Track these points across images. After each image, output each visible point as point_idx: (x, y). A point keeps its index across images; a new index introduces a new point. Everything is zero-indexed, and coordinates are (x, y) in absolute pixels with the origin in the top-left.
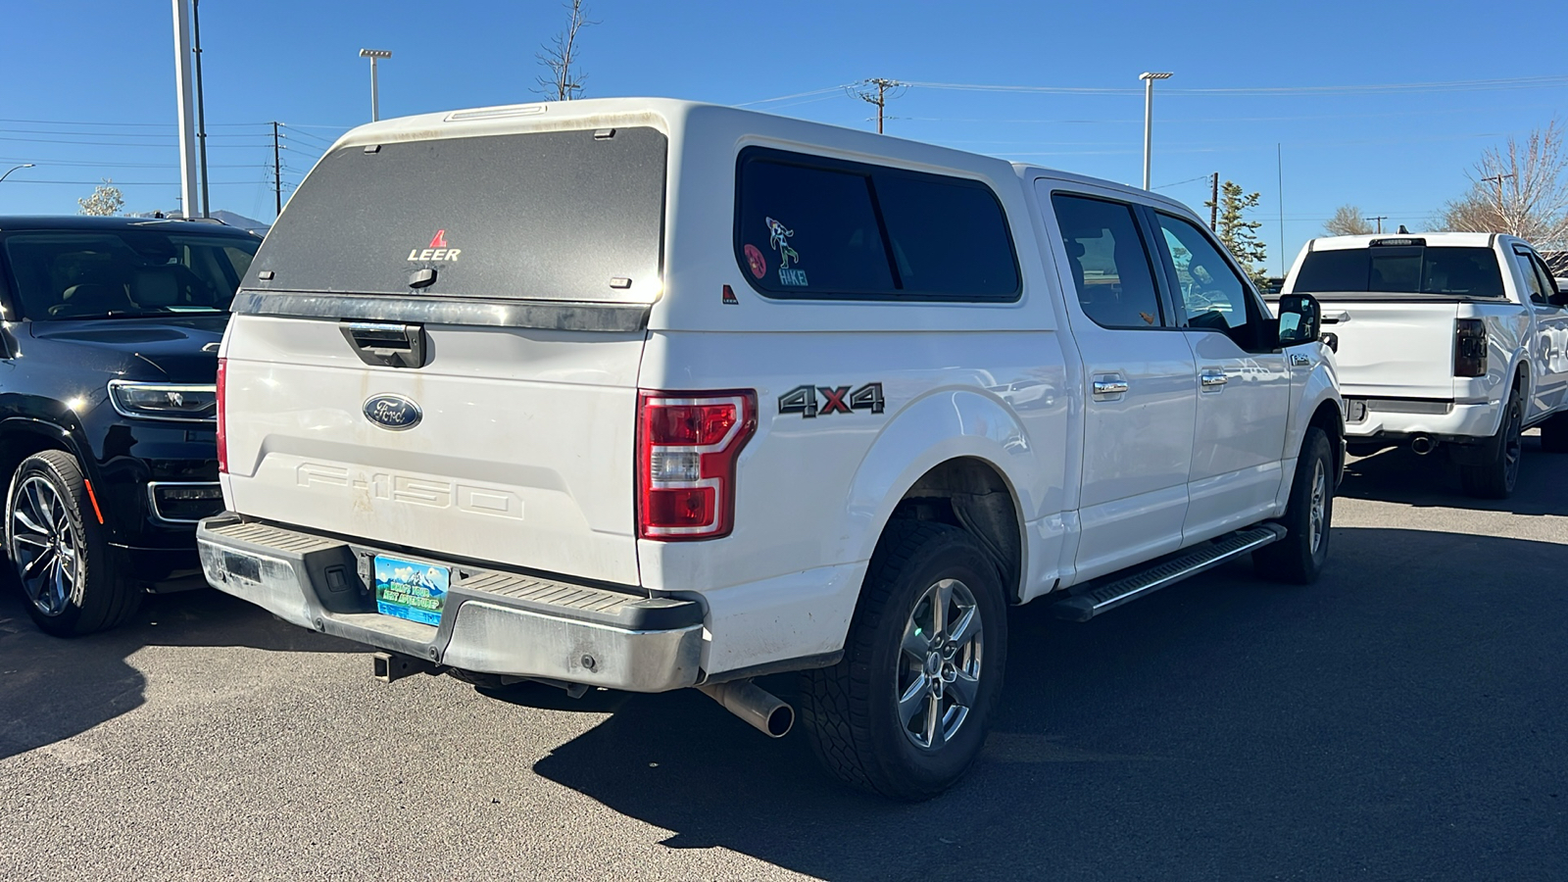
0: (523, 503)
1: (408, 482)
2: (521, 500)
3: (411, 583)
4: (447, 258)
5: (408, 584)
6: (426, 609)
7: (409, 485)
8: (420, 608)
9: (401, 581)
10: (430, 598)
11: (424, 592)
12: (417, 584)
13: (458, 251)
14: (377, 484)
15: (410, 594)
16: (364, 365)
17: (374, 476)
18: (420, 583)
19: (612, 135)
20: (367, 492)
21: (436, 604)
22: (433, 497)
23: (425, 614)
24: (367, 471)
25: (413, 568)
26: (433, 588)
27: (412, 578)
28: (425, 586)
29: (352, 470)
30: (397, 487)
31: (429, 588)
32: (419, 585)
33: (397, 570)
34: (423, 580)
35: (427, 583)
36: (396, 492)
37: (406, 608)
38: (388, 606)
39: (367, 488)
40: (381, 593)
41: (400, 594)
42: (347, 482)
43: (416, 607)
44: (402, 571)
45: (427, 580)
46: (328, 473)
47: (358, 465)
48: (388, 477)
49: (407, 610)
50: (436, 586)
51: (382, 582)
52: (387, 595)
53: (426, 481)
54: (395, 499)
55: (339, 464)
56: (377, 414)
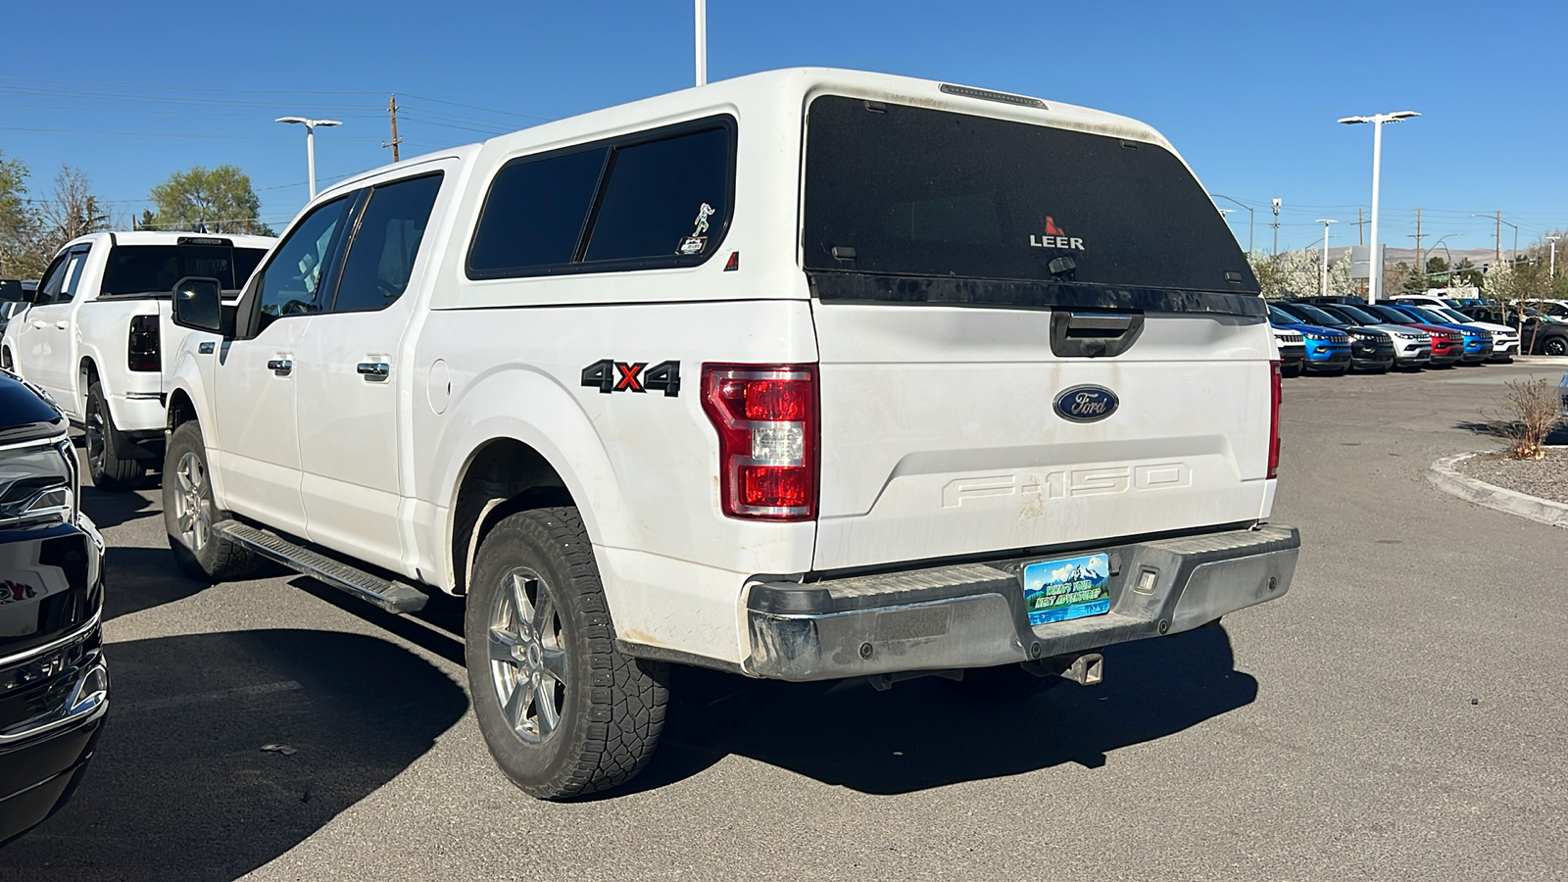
0: (1191, 471)
1: (1086, 475)
2: (1189, 469)
3: (1072, 580)
4: (1073, 246)
5: (1068, 582)
6: (1088, 601)
7: (1087, 478)
8: (1083, 602)
9: (1061, 582)
10: (1092, 589)
11: (1086, 585)
12: (1079, 579)
13: (1079, 240)
14: (1051, 485)
15: (1071, 592)
16: (1055, 358)
17: (1047, 477)
18: (1082, 577)
20: (1039, 495)
21: (1098, 592)
22: (1112, 484)
23: (1087, 607)
24: (1039, 473)
25: (1073, 565)
26: (1095, 577)
27: (1072, 575)
28: (1087, 578)
29: (1019, 475)
30: (1074, 482)
31: (1092, 578)
32: (1081, 580)
33: (1054, 572)
34: (1084, 573)
35: (1088, 575)
36: (1074, 487)
37: (1065, 608)
38: (1040, 615)
39: (1040, 491)
40: (1033, 603)
41: (1057, 596)
42: (1014, 489)
43: (1077, 603)
44: (1060, 572)
45: (1089, 572)
46: (987, 485)
47: (1028, 469)
48: (1064, 474)
49: (1066, 610)
50: (1097, 575)
51: (1035, 591)
52: (1041, 603)
53: (1104, 470)
54: (1071, 495)
55: (1003, 472)
56: (1076, 408)
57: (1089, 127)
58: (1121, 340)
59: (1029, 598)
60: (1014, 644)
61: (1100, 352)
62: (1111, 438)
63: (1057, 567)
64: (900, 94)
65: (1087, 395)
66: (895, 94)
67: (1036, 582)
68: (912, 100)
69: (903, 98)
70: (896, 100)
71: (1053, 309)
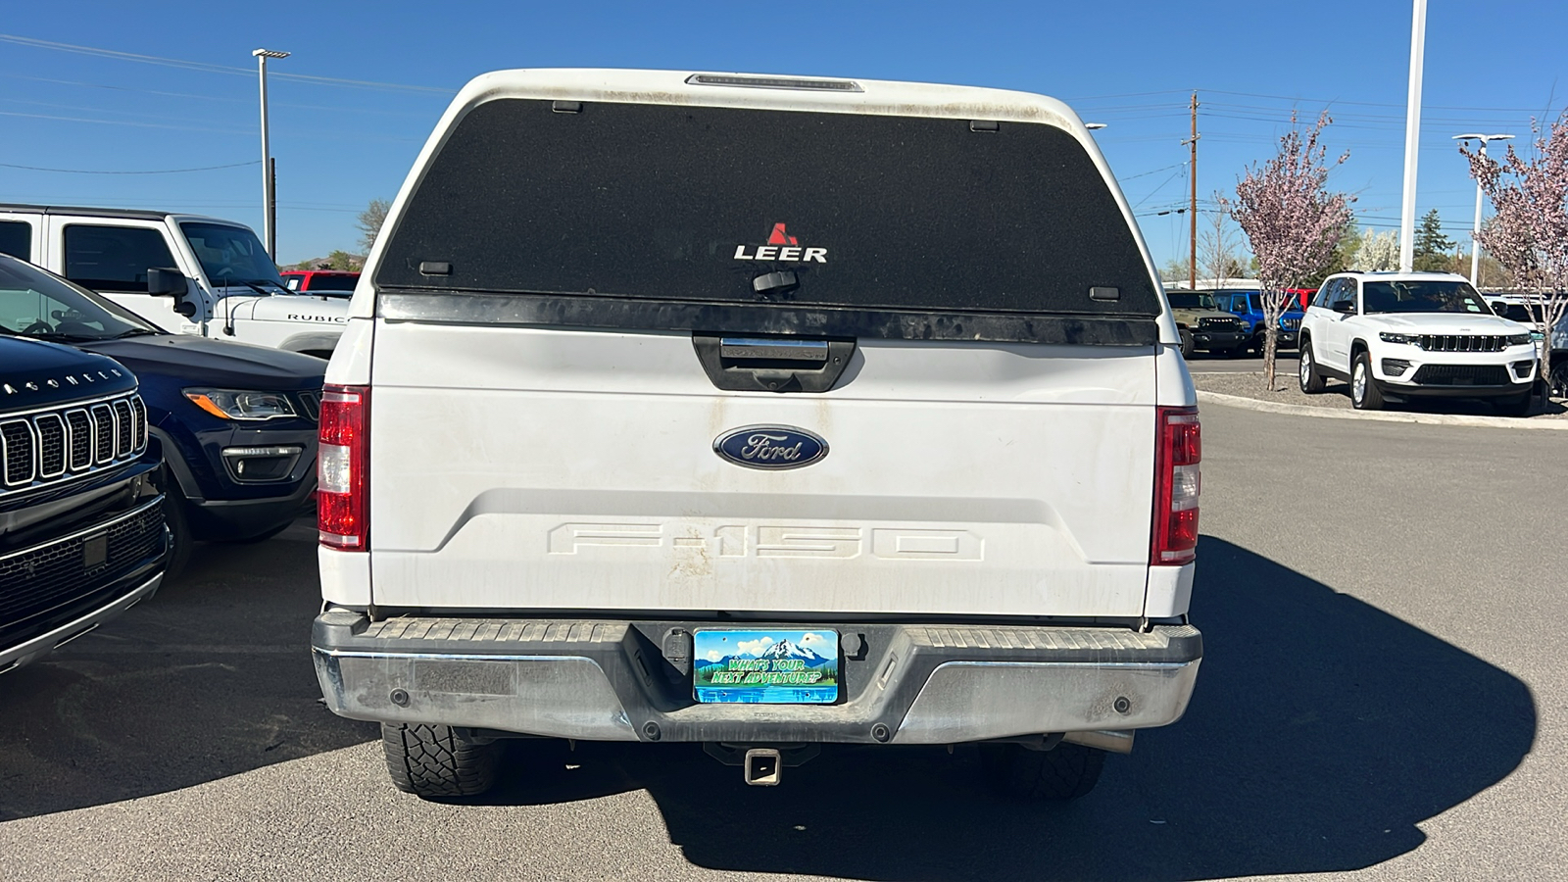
0: (983, 543)
1: (783, 532)
2: (980, 539)
3: (771, 657)
4: (807, 258)
6: (799, 685)
7: (784, 536)
8: (788, 685)
9: (751, 656)
10: (806, 671)
11: (795, 665)
12: (782, 656)
13: (824, 251)
14: (722, 540)
15: (770, 670)
16: (718, 391)
17: (716, 531)
18: (787, 654)
19: (998, 129)
20: (703, 551)
21: (816, 676)
22: (830, 547)
23: (797, 692)
24: (704, 526)
25: (774, 638)
26: (810, 656)
27: (772, 651)
28: (795, 656)
29: (668, 526)
30: (761, 541)
31: (805, 658)
32: (785, 657)
33: (740, 644)
34: (791, 650)
35: (798, 653)
36: (760, 546)
37: (759, 689)
38: (719, 691)
39: (704, 546)
40: (709, 677)
41: (747, 673)
42: (661, 541)
43: (781, 685)
44: (755, 645)
45: (802, 650)
46: (618, 533)
47: (684, 518)
48: (746, 529)
49: (762, 691)
50: (814, 654)
51: (711, 663)
52: (719, 678)
53: (819, 530)
54: (758, 554)
55: (645, 519)
56: (747, 452)
57: (926, 109)
58: (823, 374)
59: (701, 670)
60: (616, 719)
61: (793, 386)
62: (815, 490)
63: (747, 638)
64: (616, 90)
65: (767, 437)
66: (609, 91)
67: (711, 652)
68: (635, 96)
69: (621, 95)
70: (612, 98)
71: (695, 334)
